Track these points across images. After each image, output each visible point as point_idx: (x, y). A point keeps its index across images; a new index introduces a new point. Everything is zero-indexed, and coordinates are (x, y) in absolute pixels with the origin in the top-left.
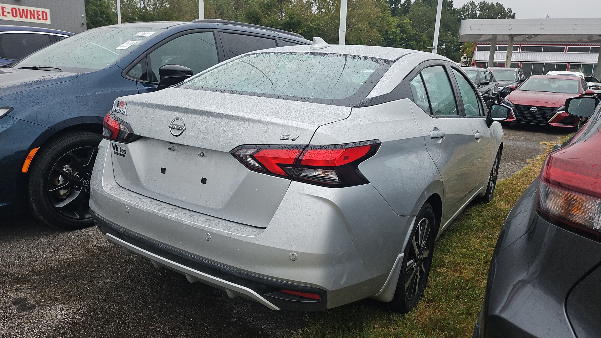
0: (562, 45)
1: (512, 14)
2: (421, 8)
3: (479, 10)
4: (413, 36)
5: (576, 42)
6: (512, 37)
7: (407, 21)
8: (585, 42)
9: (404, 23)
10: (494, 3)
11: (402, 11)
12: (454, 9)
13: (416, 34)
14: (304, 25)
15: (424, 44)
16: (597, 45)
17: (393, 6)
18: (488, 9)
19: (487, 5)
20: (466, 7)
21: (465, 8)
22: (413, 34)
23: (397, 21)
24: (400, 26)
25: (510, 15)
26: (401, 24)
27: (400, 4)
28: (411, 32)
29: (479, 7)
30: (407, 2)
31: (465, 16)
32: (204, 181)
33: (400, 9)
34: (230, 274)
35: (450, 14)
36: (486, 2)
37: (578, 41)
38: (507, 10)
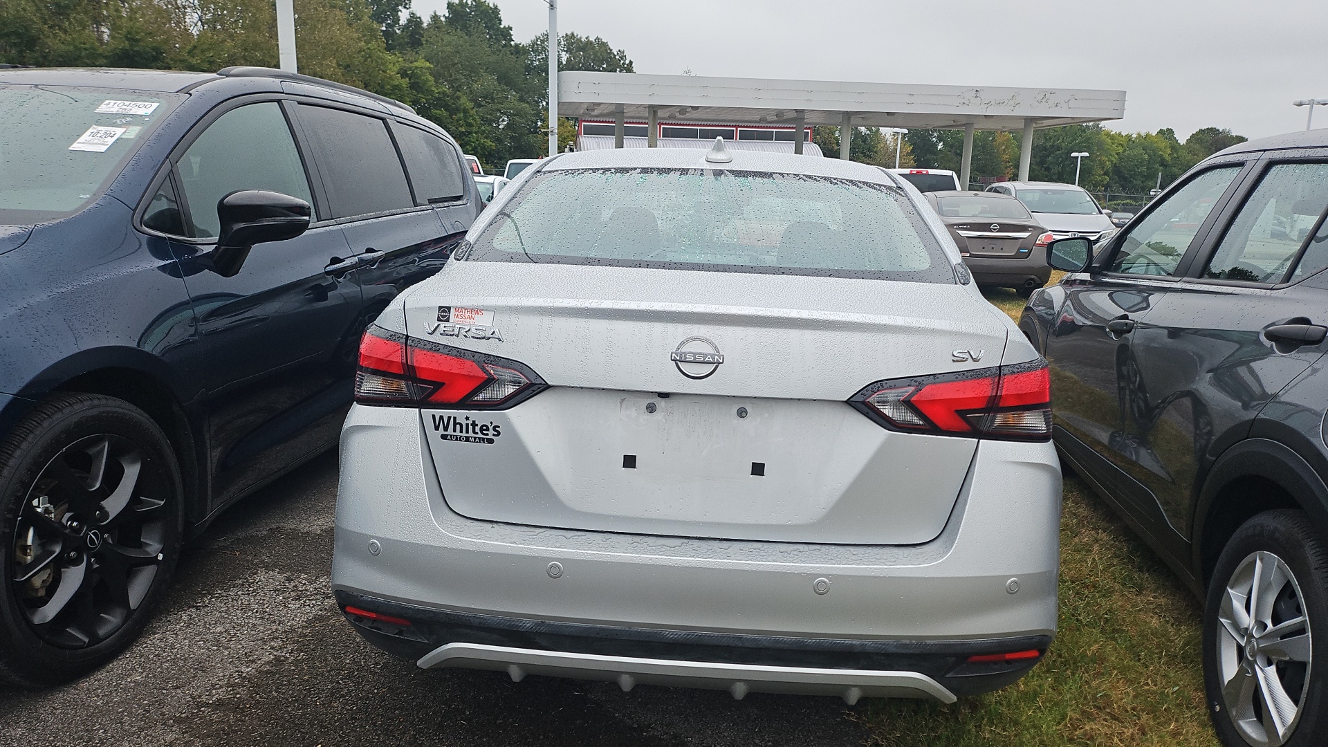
0: (730, 126)
1: (627, 62)
2: (447, 38)
3: (565, 51)
4: (439, 99)
5: (756, 122)
6: (654, 109)
7: (422, 63)
8: (770, 122)
9: (417, 68)
10: (592, 39)
11: (406, 40)
12: (517, 45)
13: (444, 93)
14: (171, 60)
15: (466, 117)
16: (789, 128)
17: (384, 28)
18: (583, 49)
19: (580, 40)
20: (539, 43)
21: (537, 45)
22: (438, 93)
23: (398, 62)
24: (407, 75)
25: (624, 64)
26: (410, 69)
27: (399, 24)
28: (434, 89)
29: (565, 45)
30: (413, 21)
31: (540, 62)
32: (758, 469)
33: (400, 37)
34: (877, 654)
35: (510, 56)
36: (575, 35)
37: (760, 121)
38: (618, 54)
